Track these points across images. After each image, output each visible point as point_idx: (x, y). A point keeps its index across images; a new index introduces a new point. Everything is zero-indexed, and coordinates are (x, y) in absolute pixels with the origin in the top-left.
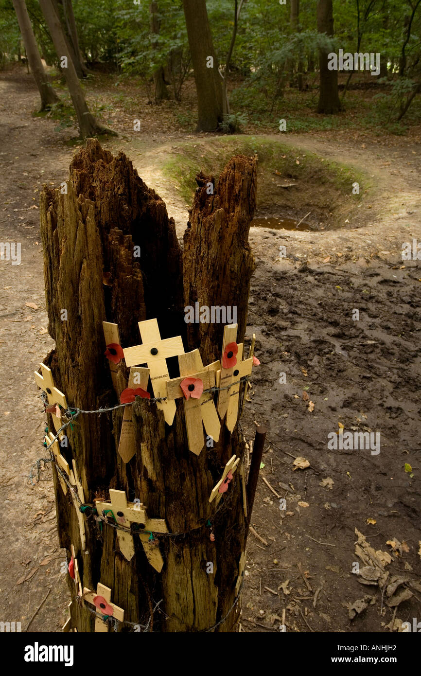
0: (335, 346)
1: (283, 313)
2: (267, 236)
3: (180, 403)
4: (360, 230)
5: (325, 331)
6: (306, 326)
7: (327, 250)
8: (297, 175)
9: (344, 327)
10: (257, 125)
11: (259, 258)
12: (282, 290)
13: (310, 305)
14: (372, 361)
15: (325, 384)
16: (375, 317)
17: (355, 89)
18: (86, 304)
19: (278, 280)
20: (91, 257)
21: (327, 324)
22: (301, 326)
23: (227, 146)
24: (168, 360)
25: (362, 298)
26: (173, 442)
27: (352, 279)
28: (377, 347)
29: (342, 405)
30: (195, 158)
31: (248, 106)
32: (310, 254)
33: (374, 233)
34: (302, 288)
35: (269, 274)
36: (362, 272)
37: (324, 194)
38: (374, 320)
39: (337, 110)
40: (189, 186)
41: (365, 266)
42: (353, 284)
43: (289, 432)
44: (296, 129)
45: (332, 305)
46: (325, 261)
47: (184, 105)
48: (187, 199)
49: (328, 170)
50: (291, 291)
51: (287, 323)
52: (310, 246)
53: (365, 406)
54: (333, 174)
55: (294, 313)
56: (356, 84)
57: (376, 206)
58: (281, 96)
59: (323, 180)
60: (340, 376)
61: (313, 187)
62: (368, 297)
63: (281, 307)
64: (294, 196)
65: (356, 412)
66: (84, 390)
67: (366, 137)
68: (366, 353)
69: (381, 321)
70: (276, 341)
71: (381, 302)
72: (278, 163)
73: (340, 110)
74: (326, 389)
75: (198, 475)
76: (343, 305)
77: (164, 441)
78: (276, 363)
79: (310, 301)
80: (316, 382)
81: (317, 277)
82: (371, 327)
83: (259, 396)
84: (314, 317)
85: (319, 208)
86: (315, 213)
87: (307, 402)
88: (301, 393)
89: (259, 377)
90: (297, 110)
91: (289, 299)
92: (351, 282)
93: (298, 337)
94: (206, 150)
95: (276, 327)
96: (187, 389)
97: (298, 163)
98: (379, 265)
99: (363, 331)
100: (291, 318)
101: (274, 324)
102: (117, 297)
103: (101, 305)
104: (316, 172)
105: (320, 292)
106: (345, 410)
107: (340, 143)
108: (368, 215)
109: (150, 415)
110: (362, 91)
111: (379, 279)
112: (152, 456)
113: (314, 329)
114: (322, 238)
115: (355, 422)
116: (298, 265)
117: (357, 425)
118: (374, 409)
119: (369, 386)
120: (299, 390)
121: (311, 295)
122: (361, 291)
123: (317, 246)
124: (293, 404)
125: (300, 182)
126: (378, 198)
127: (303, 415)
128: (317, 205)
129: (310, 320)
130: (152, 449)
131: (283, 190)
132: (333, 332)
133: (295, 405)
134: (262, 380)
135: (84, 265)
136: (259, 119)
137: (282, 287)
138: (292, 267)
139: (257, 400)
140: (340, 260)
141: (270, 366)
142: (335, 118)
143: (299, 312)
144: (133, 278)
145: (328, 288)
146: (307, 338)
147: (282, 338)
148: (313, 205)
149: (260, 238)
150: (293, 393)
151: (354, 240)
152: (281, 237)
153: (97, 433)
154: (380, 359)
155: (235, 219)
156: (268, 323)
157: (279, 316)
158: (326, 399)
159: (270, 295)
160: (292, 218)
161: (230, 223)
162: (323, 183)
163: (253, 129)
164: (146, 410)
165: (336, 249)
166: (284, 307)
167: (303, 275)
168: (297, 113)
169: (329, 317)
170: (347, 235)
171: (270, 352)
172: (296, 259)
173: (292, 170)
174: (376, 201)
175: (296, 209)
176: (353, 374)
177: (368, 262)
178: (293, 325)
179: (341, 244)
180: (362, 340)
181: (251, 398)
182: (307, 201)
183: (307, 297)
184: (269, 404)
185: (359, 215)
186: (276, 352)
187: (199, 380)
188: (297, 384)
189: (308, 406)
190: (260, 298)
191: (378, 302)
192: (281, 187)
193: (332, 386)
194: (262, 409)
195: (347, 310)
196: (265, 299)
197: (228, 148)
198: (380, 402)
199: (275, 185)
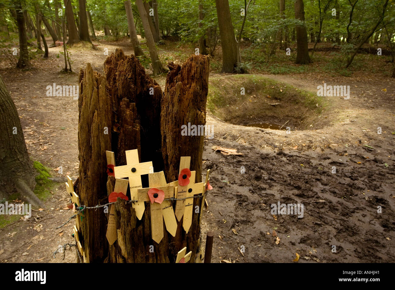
0: (297, 202)
1: (264, 179)
2: (258, 132)
3: (147, 205)
4: (318, 131)
5: (291, 192)
6: (279, 188)
7: (296, 142)
8: (281, 98)
9: (304, 190)
10: (258, 69)
11: (252, 145)
12: (265, 165)
13: (282, 175)
14: (322, 213)
15: (289, 227)
16: (326, 185)
17: (320, 51)
18: (95, 138)
19: (263, 159)
20: (101, 110)
21: (293, 187)
22: (275, 188)
23: (238, 80)
24: (142, 176)
25: (318, 172)
26: (142, 232)
27: (311, 160)
28: (326, 205)
29: (299, 241)
30: (218, 87)
31: (253, 59)
32: (285, 144)
33: (328, 132)
34: (278, 165)
35: (257, 155)
36: (319, 156)
37: (297, 109)
38: (325, 187)
39: (308, 62)
40: (213, 102)
41: (321, 152)
42: (312, 164)
43: (261, 257)
44: (282, 72)
45: (297, 176)
46: (294, 148)
47: (216, 58)
48: (212, 109)
49: (300, 95)
50: (271, 166)
51: (266, 186)
52: (285, 139)
53: (316, 243)
54: (303, 97)
55: (272, 179)
56: (320, 48)
57: (330, 117)
58: (273, 54)
59: (297, 101)
60: (299, 222)
61: (291, 105)
62: (322, 172)
63: (263, 175)
64: (278, 110)
65: (310, 247)
66: (90, 194)
67: (325, 77)
68: (318, 208)
69: (330, 187)
70: (258, 197)
71: (330, 176)
72: (269, 90)
73: (310, 62)
74: (289, 230)
75: (159, 258)
76: (304, 177)
77: (134, 230)
78: (256, 211)
79: (283, 173)
80: (282, 225)
81: (288, 158)
82: (323, 191)
83: (243, 231)
84: (285, 183)
85: (295, 118)
86: (292, 121)
87: (275, 238)
88: (272, 231)
89: (245, 219)
90: (284, 62)
91: (269, 171)
92: (311, 162)
93: (273, 195)
94: (225, 82)
95: (259, 188)
96: (152, 196)
97: (281, 91)
98: (330, 153)
99: (317, 193)
100: (269, 183)
101: (258, 186)
102: (122, 139)
103: (107, 141)
104: (292, 96)
105: (290, 168)
106: (301, 245)
107: (308, 80)
108: (324, 122)
109: (125, 210)
110: (324, 52)
111: (330, 161)
112: (124, 239)
113: (284, 190)
114: (293, 135)
115: (307, 254)
116: (276, 150)
117: (309, 256)
118: (322, 246)
119: (319, 229)
120: (270, 229)
121: (284, 169)
122: (318, 168)
123: (289, 139)
124: (265, 238)
125: (282, 102)
126: (332, 112)
127: (272, 246)
128: (293, 116)
129: (282, 185)
130: (125, 235)
131: (272, 107)
132: (297, 193)
133: (266, 239)
134: (246, 221)
135: (96, 114)
136: (259, 66)
137: (265, 163)
138: (273, 151)
139: (242, 234)
140: (304, 148)
141: (252, 212)
142: (307, 67)
143: (275, 179)
144: (133, 129)
145: (295, 165)
146: (279, 196)
147: (262, 195)
148: (291, 116)
149: (253, 133)
150: (266, 231)
151: (313, 136)
152: (266, 133)
153: (98, 224)
154: (327, 212)
155: (191, 90)
156: (254, 185)
157: (261, 181)
158: (289, 236)
159: (257, 168)
160: (277, 124)
161: (186, 92)
162: (297, 103)
163: (256, 72)
164: (123, 207)
165: (302, 141)
166: (265, 176)
167: (279, 157)
168: (283, 63)
169: (294, 184)
170: (309, 133)
171: (253, 203)
172: (275, 147)
173: (277, 95)
174: (330, 114)
175: (280, 118)
176: (308, 221)
177: (323, 150)
178: (270, 187)
179: (305, 139)
180: (316, 199)
181: (238, 232)
182: (287, 114)
183: (281, 170)
184: (250, 237)
185: (319, 122)
186: (257, 204)
187: (162, 191)
188: (269, 225)
189: (275, 240)
190: (250, 169)
191: (328, 175)
192: (271, 105)
193: (293, 228)
194: (244, 239)
195: (307, 179)
196: (253, 170)
197: (239, 82)
198: (327, 241)
199: (267, 103)
